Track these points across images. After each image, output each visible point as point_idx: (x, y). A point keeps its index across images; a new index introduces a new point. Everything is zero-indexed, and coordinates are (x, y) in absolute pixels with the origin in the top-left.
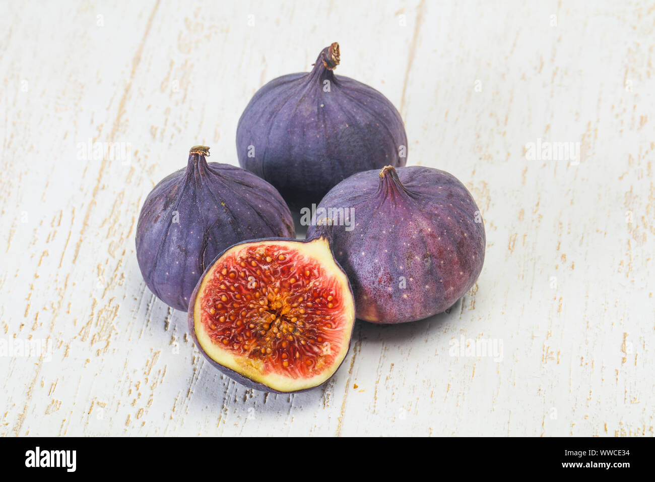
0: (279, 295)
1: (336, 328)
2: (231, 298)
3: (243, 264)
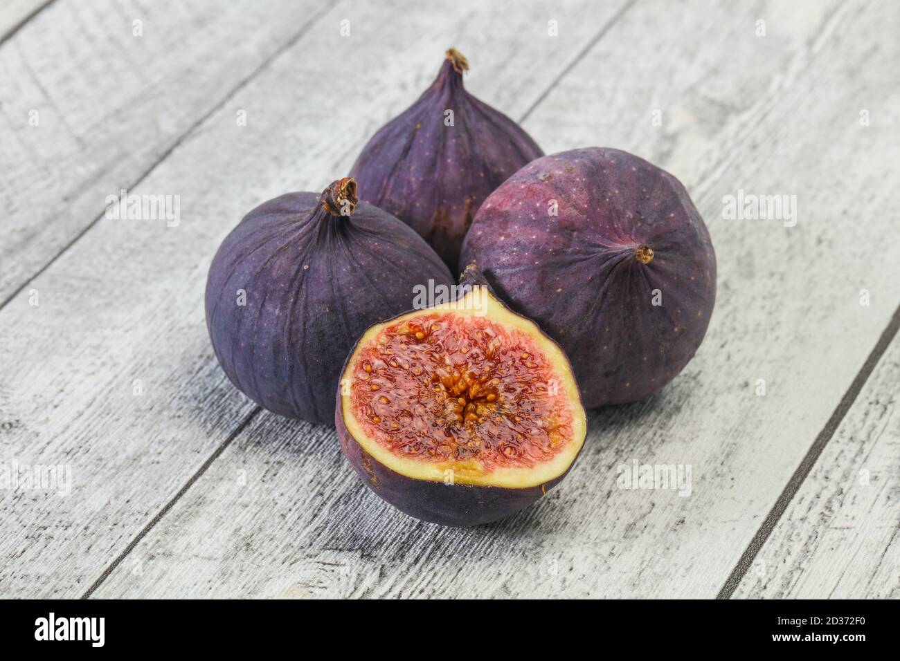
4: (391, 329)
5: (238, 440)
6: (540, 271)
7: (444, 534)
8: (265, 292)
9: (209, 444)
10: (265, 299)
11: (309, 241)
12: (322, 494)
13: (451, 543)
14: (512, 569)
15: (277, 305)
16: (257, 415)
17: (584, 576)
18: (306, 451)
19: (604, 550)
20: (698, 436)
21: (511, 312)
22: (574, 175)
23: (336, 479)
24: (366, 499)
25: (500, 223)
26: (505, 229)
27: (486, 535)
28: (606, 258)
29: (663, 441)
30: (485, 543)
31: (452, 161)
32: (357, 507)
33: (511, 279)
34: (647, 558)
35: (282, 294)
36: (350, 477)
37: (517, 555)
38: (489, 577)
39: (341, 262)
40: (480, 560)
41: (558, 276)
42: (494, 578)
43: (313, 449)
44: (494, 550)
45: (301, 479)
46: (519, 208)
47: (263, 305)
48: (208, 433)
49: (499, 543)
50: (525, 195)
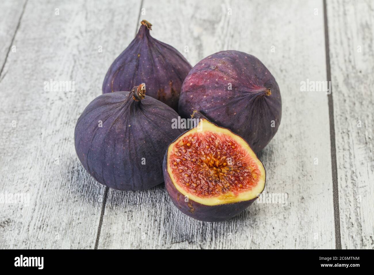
4: (177, 145)
5: (107, 205)
6: (226, 107)
7: (215, 225)
8: (115, 140)
9: (96, 209)
10: (115, 143)
11: (127, 114)
12: (156, 220)
13: (220, 228)
14: (251, 234)
15: (121, 145)
16: (108, 193)
17: (280, 230)
18: (138, 203)
19: (281, 217)
20: (286, 161)
22: (227, 64)
23: (158, 212)
24: (175, 218)
25: (201, 90)
26: (205, 93)
27: (232, 222)
28: (251, 97)
30: (234, 225)
31: (159, 68)
32: (174, 222)
33: (213, 113)
34: (299, 217)
35: (123, 139)
36: (163, 211)
37: (249, 227)
38: (244, 239)
39: (143, 120)
40: (236, 233)
41: (233, 108)
42: (246, 239)
43: (140, 202)
44: (239, 227)
45: (144, 216)
46: (208, 83)
47: (115, 146)
48: (93, 205)
49: (239, 224)
50: (209, 77)
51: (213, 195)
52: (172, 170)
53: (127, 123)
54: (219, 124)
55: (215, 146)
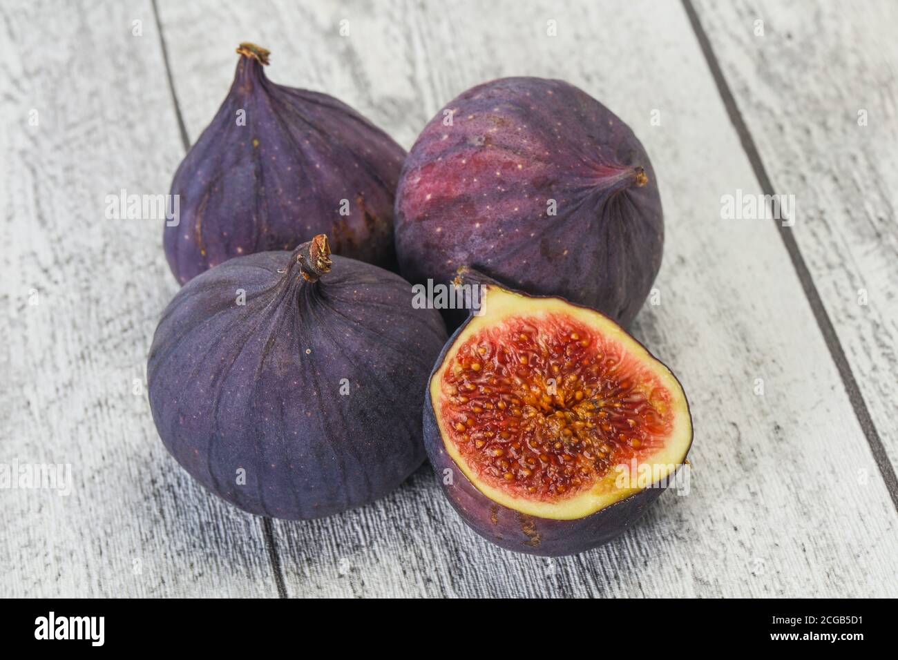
0: (534, 389)
1: (619, 358)
2: (502, 444)
3: (462, 399)
4: (447, 375)
5: (286, 567)
6: (539, 242)
7: (585, 557)
8: (279, 399)
9: (262, 586)
10: (282, 405)
11: (293, 321)
12: (429, 580)
13: (602, 563)
14: (684, 558)
15: (300, 407)
16: (274, 531)
17: (754, 529)
18: (363, 543)
19: (742, 493)
20: (698, 334)
21: (532, 297)
22: (511, 125)
23: (425, 556)
24: (475, 562)
25: (463, 210)
26: (475, 213)
27: (624, 538)
28: (597, 197)
29: (673, 356)
30: (632, 546)
31: (321, 166)
32: (477, 575)
33: (510, 264)
34: (788, 481)
35: (300, 391)
36: (436, 548)
37: (673, 541)
38: (673, 579)
39: (339, 328)
40: (646, 565)
41: (558, 238)
42: (678, 576)
43: (368, 537)
44: (648, 548)
45: (392, 576)
46: (477, 186)
47: (282, 414)
48: (249, 577)
49: (645, 539)
50: (474, 170)
51: (578, 486)
52: (457, 447)
53: (300, 346)
54: (531, 290)
55: (540, 353)
